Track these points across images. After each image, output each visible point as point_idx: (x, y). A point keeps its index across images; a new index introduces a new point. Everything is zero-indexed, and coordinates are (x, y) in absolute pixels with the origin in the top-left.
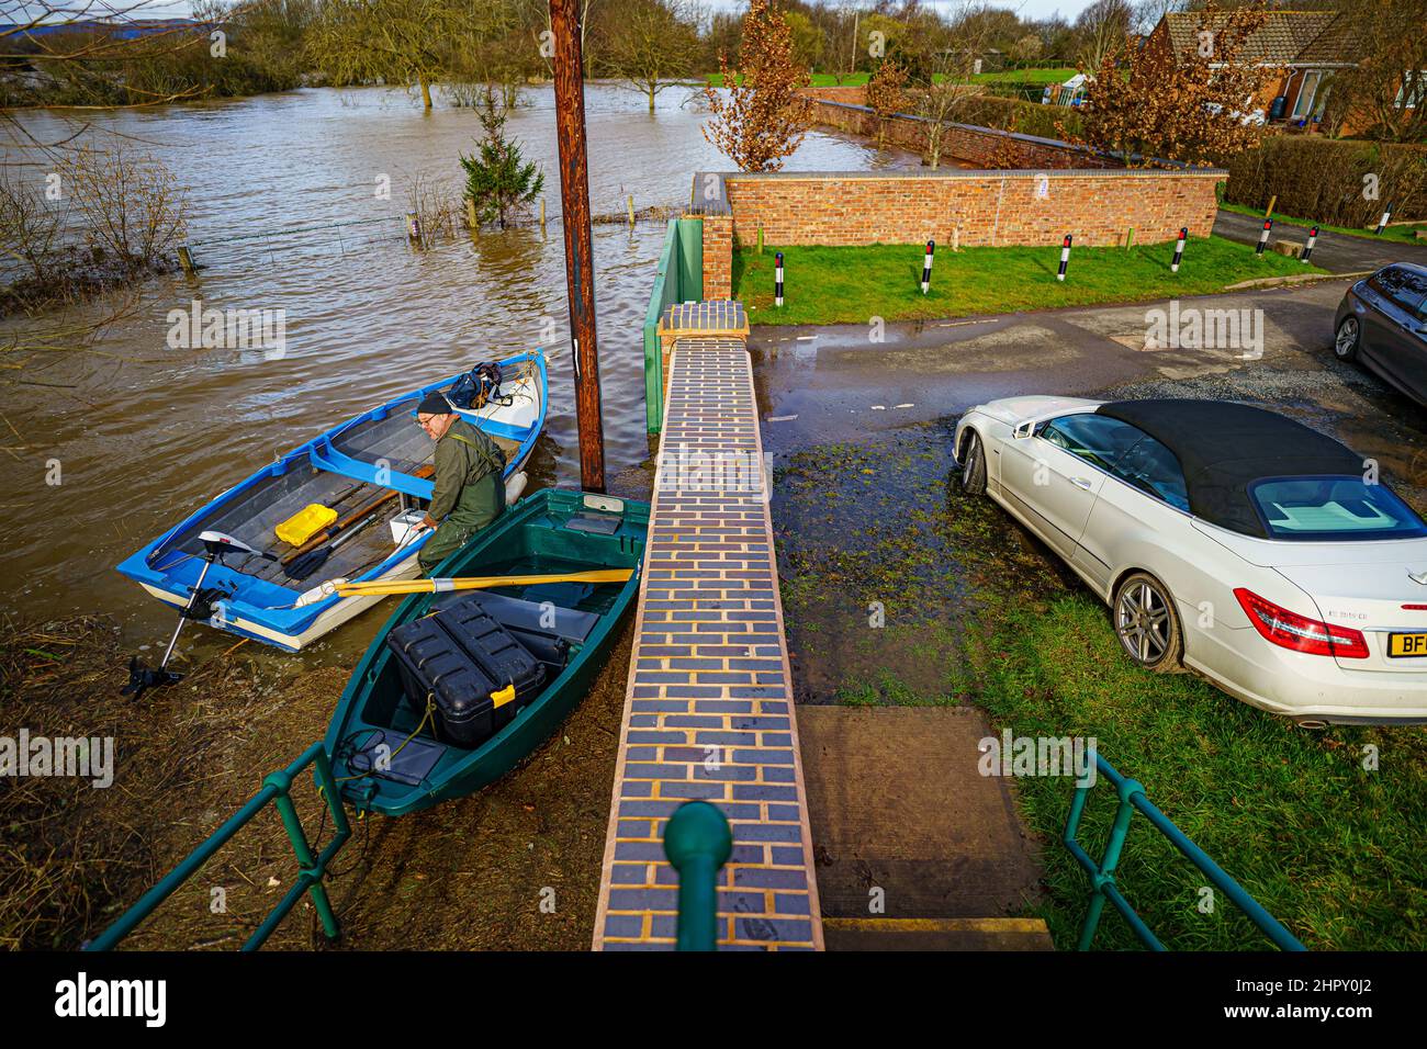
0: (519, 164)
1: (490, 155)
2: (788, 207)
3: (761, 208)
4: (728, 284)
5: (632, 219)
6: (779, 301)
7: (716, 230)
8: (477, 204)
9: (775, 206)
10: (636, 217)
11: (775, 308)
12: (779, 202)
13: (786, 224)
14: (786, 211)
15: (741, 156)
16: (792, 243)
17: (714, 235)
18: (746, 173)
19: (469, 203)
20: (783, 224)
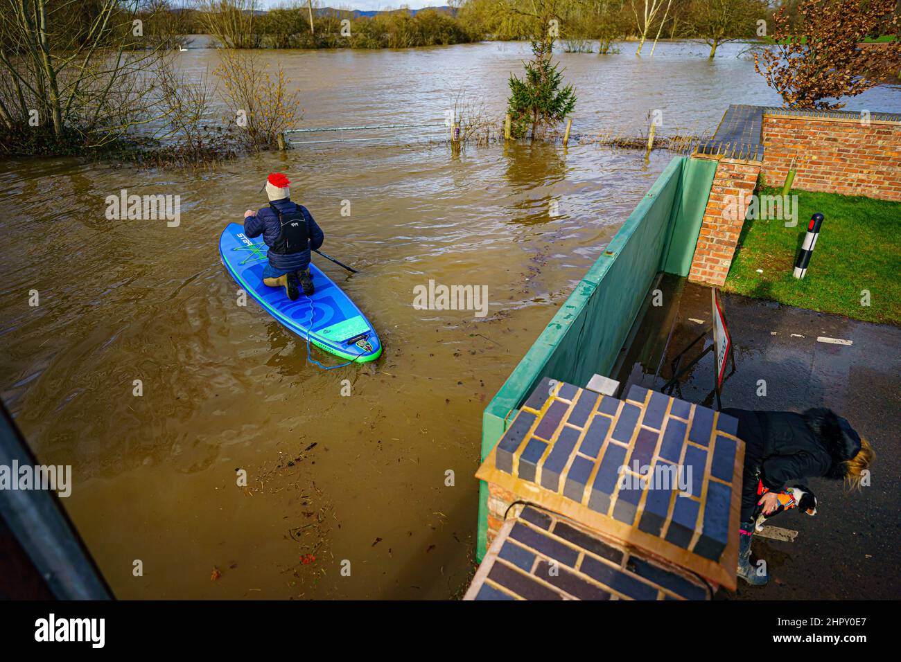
0: (559, 86)
1: (534, 77)
2: (835, 150)
3: (800, 148)
4: (731, 244)
5: (650, 145)
6: (799, 273)
7: (733, 177)
8: (513, 119)
9: (818, 147)
10: (655, 143)
11: (790, 278)
12: (825, 143)
13: (828, 169)
14: (831, 154)
15: (791, 91)
16: (827, 190)
17: (730, 183)
18: (792, 108)
19: (508, 117)
20: (823, 168)
